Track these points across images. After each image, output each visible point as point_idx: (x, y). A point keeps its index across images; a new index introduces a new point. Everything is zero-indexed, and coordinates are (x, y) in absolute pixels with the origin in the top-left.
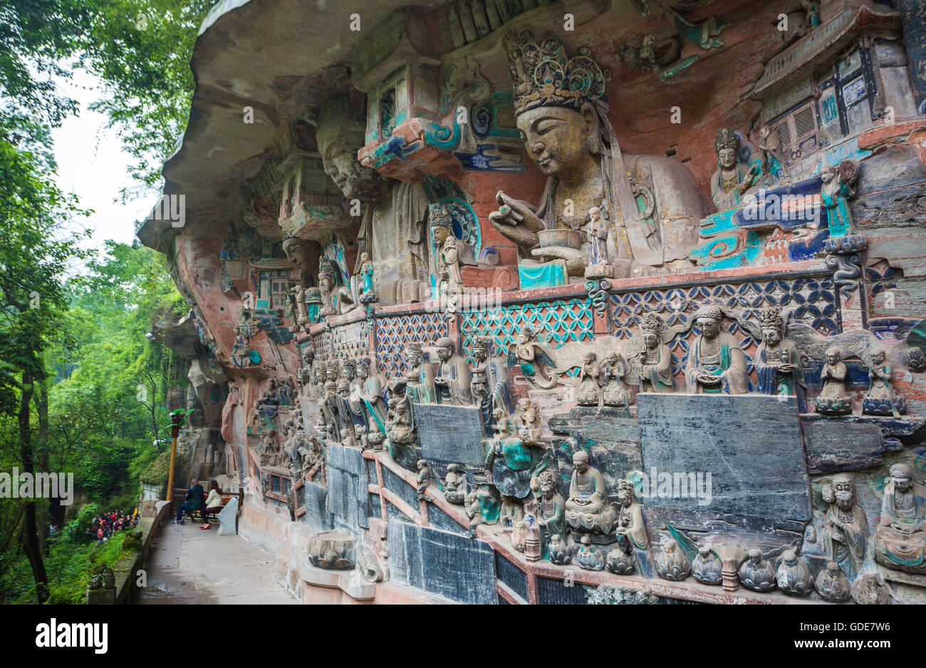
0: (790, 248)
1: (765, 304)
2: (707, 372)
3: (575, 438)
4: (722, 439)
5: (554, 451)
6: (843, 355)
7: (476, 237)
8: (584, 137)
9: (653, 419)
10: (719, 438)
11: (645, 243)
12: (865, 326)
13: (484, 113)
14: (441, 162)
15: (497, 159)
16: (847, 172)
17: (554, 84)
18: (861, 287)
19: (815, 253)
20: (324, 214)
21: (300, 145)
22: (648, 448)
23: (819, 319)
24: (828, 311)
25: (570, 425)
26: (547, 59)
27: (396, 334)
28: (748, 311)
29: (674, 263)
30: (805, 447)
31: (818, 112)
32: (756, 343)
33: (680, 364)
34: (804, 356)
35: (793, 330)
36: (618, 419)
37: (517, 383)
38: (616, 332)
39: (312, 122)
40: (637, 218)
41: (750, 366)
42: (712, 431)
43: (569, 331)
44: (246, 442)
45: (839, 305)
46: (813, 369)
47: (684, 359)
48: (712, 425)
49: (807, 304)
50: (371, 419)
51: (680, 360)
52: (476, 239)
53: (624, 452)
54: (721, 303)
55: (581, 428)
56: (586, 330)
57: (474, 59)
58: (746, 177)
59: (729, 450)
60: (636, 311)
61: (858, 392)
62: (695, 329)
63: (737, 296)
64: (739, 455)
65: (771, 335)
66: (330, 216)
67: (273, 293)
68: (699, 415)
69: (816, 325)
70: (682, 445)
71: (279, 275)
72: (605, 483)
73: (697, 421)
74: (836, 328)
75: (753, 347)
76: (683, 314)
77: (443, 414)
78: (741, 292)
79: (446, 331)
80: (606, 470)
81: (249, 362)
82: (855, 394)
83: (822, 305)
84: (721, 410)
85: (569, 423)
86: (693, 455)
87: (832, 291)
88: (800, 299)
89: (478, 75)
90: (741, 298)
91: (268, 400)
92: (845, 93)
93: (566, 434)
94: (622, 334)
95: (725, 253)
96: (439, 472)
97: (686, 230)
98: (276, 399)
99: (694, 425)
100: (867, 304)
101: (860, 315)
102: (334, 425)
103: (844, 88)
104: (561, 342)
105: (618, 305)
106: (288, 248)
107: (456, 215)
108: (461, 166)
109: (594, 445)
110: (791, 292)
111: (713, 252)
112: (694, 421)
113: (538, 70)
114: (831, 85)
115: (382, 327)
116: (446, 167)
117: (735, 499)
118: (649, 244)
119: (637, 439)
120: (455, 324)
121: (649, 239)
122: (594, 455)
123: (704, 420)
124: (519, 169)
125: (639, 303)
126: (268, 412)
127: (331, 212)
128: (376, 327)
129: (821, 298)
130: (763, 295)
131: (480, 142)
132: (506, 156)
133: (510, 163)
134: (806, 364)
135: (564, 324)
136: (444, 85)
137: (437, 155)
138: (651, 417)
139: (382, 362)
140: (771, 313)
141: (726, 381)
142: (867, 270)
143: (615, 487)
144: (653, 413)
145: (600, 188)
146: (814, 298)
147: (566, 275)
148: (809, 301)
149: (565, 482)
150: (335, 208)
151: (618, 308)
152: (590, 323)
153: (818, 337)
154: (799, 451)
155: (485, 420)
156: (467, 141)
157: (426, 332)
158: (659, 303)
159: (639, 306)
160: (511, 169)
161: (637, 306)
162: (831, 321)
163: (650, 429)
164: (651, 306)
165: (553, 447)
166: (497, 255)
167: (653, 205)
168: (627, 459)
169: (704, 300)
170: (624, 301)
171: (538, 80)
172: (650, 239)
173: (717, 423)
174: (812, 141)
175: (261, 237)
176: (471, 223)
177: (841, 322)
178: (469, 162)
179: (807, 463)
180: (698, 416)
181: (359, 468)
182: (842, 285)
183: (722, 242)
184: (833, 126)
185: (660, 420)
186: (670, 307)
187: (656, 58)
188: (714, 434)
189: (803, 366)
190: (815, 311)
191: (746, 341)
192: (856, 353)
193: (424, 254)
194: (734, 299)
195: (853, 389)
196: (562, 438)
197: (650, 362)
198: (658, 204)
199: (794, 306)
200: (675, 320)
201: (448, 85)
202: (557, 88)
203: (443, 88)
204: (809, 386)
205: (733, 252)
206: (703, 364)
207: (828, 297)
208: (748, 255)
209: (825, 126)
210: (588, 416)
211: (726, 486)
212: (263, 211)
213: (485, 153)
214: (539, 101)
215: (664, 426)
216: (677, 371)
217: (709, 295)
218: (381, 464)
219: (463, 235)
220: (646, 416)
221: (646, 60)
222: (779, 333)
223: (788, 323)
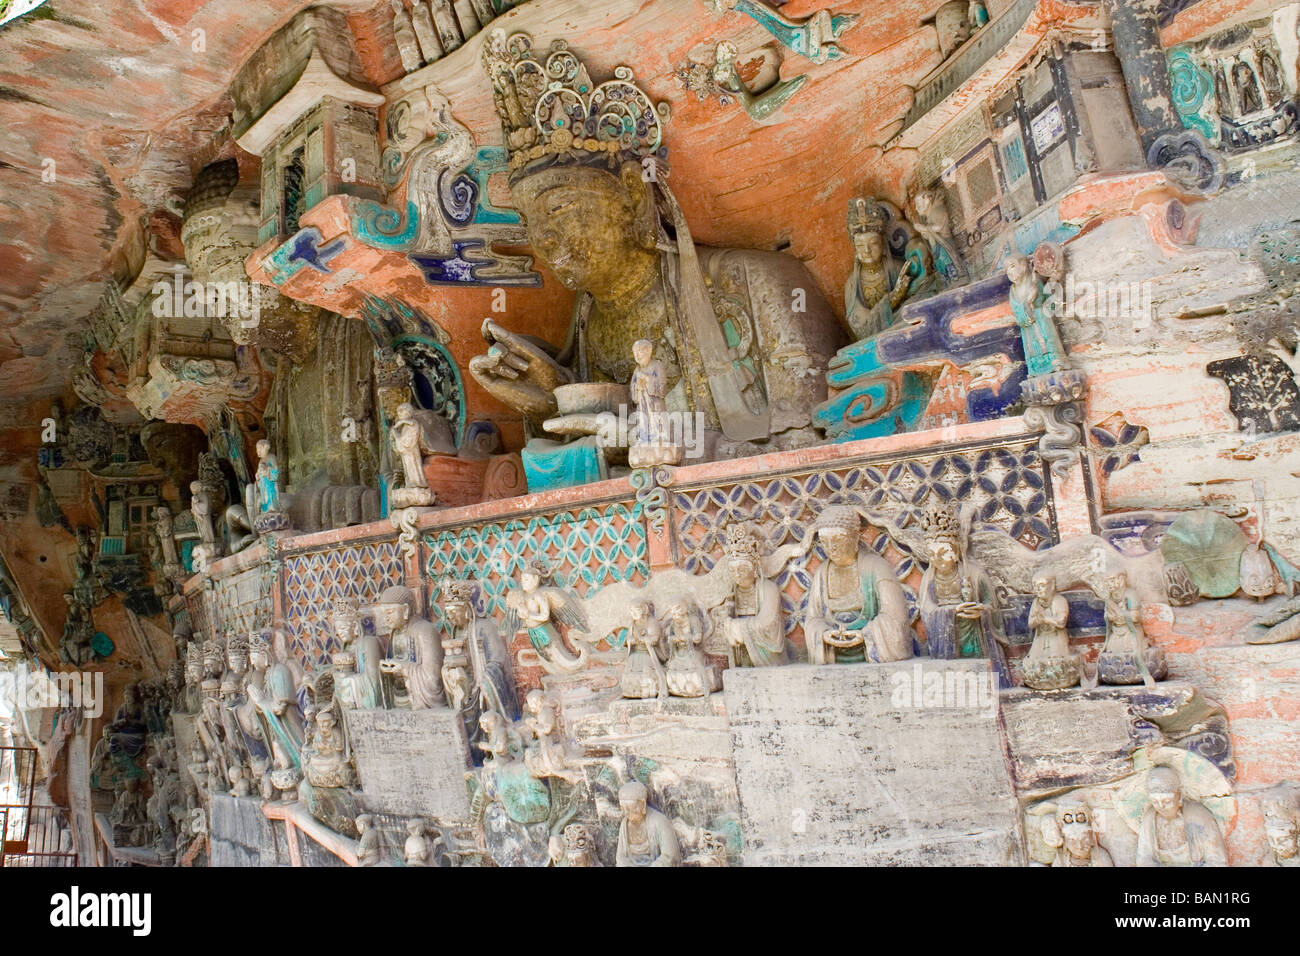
0: (969, 398)
1: (933, 498)
2: (840, 624)
3: (622, 758)
4: (871, 744)
5: (588, 784)
6: (1063, 583)
7: (457, 403)
8: (628, 218)
9: (753, 716)
10: (864, 745)
11: (740, 402)
12: (1095, 530)
13: (462, 185)
14: (389, 271)
15: (491, 263)
16: (1046, 263)
17: (570, 128)
18: (1085, 461)
19: (1010, 405)
20: (203, 375)
21: (162, 253)
22: (746, 770)
23: (1022, 521)
24: (1035, 505)
25: (613, 734)
26: (557, 87)
27: (318, 585)
28: (905, 513)
29: (788, 435)
30: (1009, 749)
31: (999, 165)
32: (920, 568)
33: (796, 614)
34: (1001, 588)
35: (981, 542)
36: (693, 718)
37: (523, 663)
38: (687, 561)
39: (179, 213)
40: (725, 359)
41: (913, 610)
42: (852, 730)
43: (607, 563)
44: (89, 805)
45: (1050, 493)
46: (1017, 610)
47: (803, 605)
48: (852, 720)
49: (1000, 495)
50: (275, 745)
51: (796, 607)
52: (458, 409)
53: (707, 779)
54: (860, 502)
55: (631, 739)
56: (635, 560)
57: (439, 92)
58: (899, 281)
59: (883, 763)
60: (719, 521)
61: (1090, 645)
62: (818, 548)
63: (885, 486)
64: (900, 771)
65: (941, 553)
66: (216, 379)
67: (133, 525)
68: (829, 703)
69: (1016, 532)
70: (805, 760)
71: (141, 492)
72: (677, 838)
73: (829, 715)
74: (1048, 535)
75: (916, 577)
76: (798, 523)
77: (396, 727)
78: (892, 478)
79: (402, 574)
80: (678, 815)
81: (92, 654)
82: (1085, 649)
83: (1024, 495)
84: (865, 691)
85: (610, 730)
86: (823, 776)
87: (1038, 471)
88: (987, 486)
89: (448, 117)
90: (892, 490)
91: (127, 724)
92: (1035, 131)
93: (606, 753)
94: (696, 565)
95: (867, 414)
96: (396, 835)
97: (808, 375)
98: (142, 721)
99: (822, 721)
100: (1096, 490)
101: (1085, 509)
102: (219, 760)
103: (1032, 123)
104: (595, 585)
105: (688, 513)
106: (149, 441)
107: (422, 367)
108: (423, 278)
109: (655, 769)
110: (973, 476)
111: (850, 412)
112: (821, 715)
113: (542, 106)
114: (1014, 120)
115: (294, 573)
116: (399, 281)
117: (899, 853)
118: (745, 403)
119: (727, 754)
120: (416, 559)
121: (747, 395)
122: (656, 788)
123: (837, 712)
124: (528, 281)
125: (724, 507)
126: (126, 747)
127: (218, 373)
128: (283, 575)
129: (1022, 483)
130: (928, 482)
131: (457, 234)
132: (506, 260)
133: (514, 270)
134: (1005, 601)
135: (598, 552)
136: (390, 136)
137: (379, 258)
138: (748, 711)
139: (296, 637)
140: (939, 515)
141: (872, 639)
142: (1093, 432)
143: (695, 845)
144: (753, 704)
145: (661, 310)
146: (1011, 482)
147: (603, 463)
148: (1003, 489)
149: (610, 841)
150: (225, 363)
151: (689, 519)
152: (641, 548)
153: (1019, 553)
154: (1000, 756)
155: (469, 734)
156: (433, 233)
157: (368, 579)
158: (757, 506)
159: (723, 514)
160: (515, 281)
161: (720, 512)
162: (1041, 524)
163: (747, 733)
164: (743, 511)
165: (585, 778)
166: (494, 436)
167: (750, 334)
168: (713, 791)
169: (833, 495)
170: (699, 506)
171: (542, 123)
172: (749, 395)
173: (861, 715)
174: (995, 214)
175: (108, 424)
176: (448, 379)
177: (1056, 524)
178: (439, 271)
179: (1014, 778)
180: (829, 705)
181: (261, 837)
182: (1054, 459)
183: (864, 394)
184: (1022, 187)
185: (763, 717)
186: (776, 512)
187: (741, 82)
188: (856, 736)
189: (1000, 605)
190: (1014, 508)
191: (906, 566)
192: (1083, 578)
193: (371, 440)
194: (881, 493)
195: (1081, 641)
196: (601, 760)
197: (743, 612)
198: (759, 332)
199: (978, 499)
200: (784, 535)
201: (395, 136)
202: (575, 137)
203: (389, 143)
204: (1013, 641)
205: (880, 413)
206: (833, 612)
207: (1032, 481)
208: (906, 414)
209: (1013, 188)
210: (641, 716)
211: (883, 829)
212: (108, 375)
213: (467, 254)
214: (544, 160)
215: (772, 728)
216: (793, 627)
217: (838, 487)
218: (296, 828)
219: (436, 401)
220: (741, 711)
221: (724, 86)
222: (955, 549)
223: (972, 531)
